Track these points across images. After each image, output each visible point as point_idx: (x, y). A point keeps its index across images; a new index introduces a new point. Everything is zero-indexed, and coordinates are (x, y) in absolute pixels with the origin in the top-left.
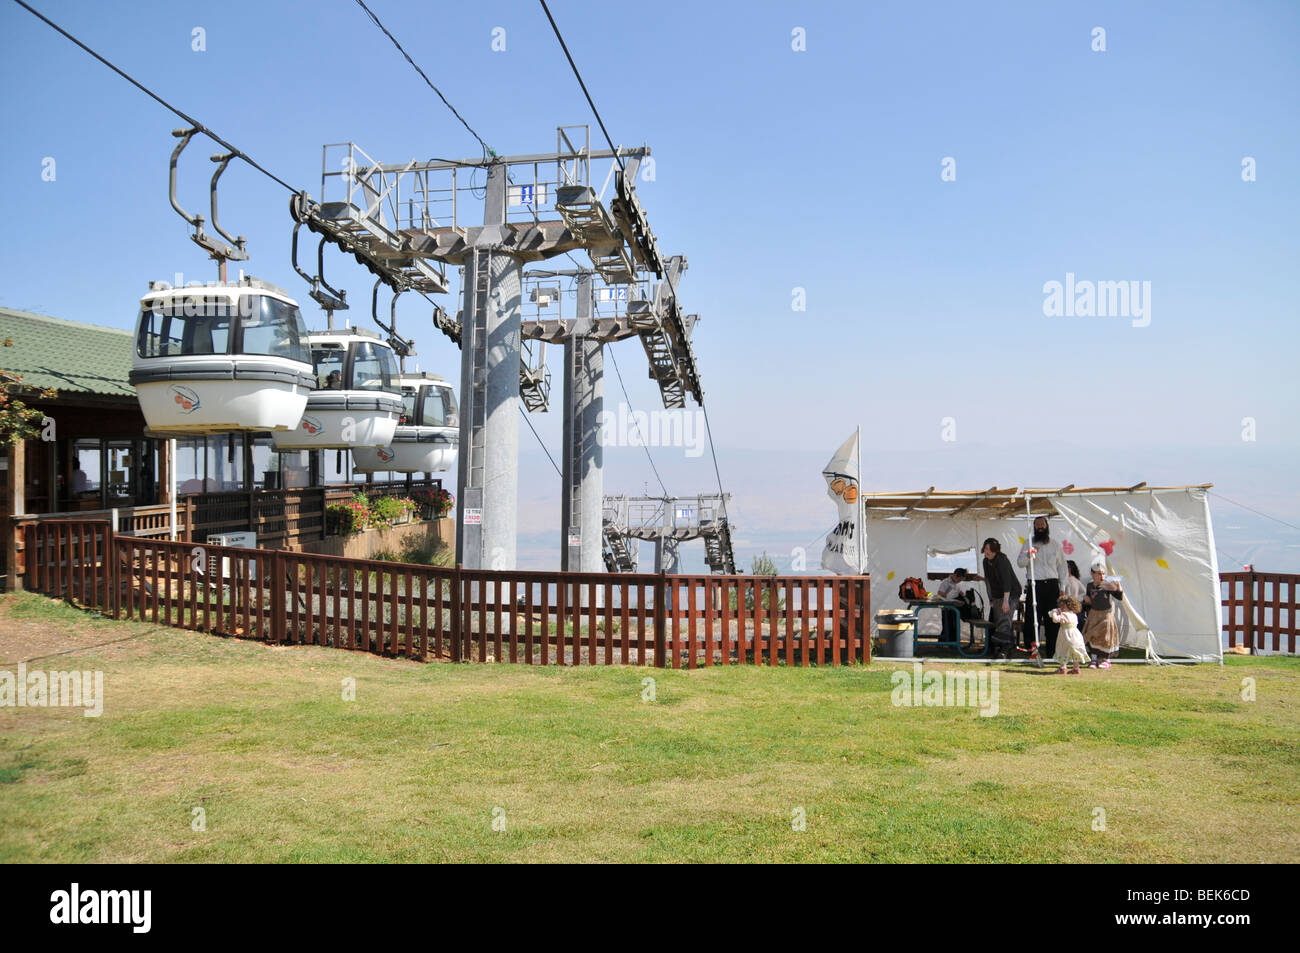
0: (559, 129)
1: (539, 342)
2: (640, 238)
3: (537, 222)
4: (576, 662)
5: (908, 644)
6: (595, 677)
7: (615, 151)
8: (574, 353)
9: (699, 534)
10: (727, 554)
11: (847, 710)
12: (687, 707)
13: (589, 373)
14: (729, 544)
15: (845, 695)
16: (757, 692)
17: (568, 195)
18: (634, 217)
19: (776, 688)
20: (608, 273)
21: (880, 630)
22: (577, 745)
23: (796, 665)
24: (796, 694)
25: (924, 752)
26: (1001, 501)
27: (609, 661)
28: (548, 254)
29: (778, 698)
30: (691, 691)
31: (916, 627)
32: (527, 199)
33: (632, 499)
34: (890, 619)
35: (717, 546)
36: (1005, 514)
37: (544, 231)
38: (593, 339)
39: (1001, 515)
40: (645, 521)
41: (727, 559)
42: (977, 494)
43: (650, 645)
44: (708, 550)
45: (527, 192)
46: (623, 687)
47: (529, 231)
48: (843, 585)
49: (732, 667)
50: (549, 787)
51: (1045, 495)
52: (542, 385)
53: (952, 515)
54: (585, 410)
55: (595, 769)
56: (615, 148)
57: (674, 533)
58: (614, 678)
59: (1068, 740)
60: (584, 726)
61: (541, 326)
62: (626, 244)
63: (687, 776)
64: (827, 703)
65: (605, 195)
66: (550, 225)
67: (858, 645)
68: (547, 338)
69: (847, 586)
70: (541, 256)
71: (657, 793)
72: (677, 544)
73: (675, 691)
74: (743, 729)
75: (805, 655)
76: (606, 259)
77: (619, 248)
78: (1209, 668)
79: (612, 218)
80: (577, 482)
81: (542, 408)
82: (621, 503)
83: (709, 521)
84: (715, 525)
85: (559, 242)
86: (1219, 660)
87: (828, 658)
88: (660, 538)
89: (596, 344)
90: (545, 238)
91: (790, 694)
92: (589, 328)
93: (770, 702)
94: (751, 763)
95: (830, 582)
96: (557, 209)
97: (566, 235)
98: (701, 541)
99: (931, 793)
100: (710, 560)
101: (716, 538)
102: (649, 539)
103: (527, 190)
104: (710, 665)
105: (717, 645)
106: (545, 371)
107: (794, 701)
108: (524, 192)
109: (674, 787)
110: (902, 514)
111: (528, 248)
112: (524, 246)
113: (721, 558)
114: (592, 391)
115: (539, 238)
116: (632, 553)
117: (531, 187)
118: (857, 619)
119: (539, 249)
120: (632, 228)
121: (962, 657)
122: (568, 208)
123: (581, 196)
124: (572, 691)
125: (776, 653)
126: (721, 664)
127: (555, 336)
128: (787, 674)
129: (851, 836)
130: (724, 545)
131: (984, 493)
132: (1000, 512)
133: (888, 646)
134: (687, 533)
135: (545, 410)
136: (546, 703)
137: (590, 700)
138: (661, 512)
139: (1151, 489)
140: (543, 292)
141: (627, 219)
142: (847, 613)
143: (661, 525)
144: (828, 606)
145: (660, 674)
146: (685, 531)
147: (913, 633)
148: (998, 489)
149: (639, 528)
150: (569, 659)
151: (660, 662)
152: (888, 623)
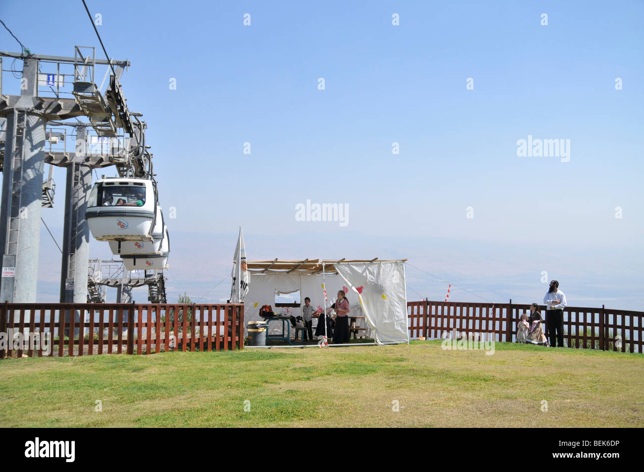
0: (76, 47)
1: (49, 165)
2: (121, 113)
3: (58, 98)
4: (81, 354)
5: (263, 339)
6: (93, 361)
7: (109, 61)
8: (74, 174)
9: (146, 283)
10: (162, 295)
11: (231, 369)
12: (148, 372)
13: (83, 185)
14: (163, 289)
15: (230, 363)
16: (185, 363)
17: (80, 87)
18: (120, 102)
19: (195, 361)
20: (100, 130)
21: (249, 332)
22: (91, 391)
23: (204, 351)
24: (205, 364)
25: (266, 382)
26: (312, 266)
27: (100, 352)
28: (64, 117)
29: (196, 365)
30: (149, 365)
31: (267, 330)
32: (51, 83)
33: (103, 262)
34: (254, 326)
35: (156, 290)
36: (315, 272)
37: (62, 103)
38: (87, 166)
39: (313, 273)
40: (111, 275)
41: (162, 298)
42: (299, 262)
43: (125, 342)
44: (150, 292)
45: (51, 79)
46: (110, 365)
47: (52, 102)
48: (230, 309)
49: (170, 353)
50: (82, 409)
51: (331, 263)
52: (50, 191)
53: (288, 272)
54: (79, 208)
55: (104, 400)
56: (110, 59)
57: (130, 282)
58: (105, 361)
59: (330, 375)
60: (93, 383)
61: (52, 155)
62: (113, 114)
63: (152, 398)
64: (221, 366)
65: (103, 87)
66: (66, 101)
67: (237, 340)
68: (56, 163)
69: (232, 309)
70: (60, 118)
71: (139, 406)
72: (131, 289)
73: (140, 365)
74: (178, 379)
75: (210, 346)
76: (100, 123)
77: (109, 118)
78: (403, 345)
79: (106, 100)
80: (73, 251)
81: (49, 205)
82: (97, 264)
83: (152, 275)
84: (155, 277)
85: (72, 111)
86: (407, 342)
87: (222, 347)
88: (121, 285)
89: (88, 169)
90: (62, 107)
91: (202, 364)
92: (84, 159)
93: (192, 368)
94: (184, 391)
95: (223, 307)
96: (73, 94)
97: (76, 108)
98: (146, 287)
99: (267, 395)
100: (151, 298)
101: (156, 285)
102: (114, 286)
103: (51, 77)
104: (159, 352)
105: (162, 341)
106: (52, 183)
107: (204, 366)
108: (49, 79)
109: (147, 403)
110: (262, 272)
111: (51, 112)
112: (48, 111)
113: (158, 297)
114: (85, 196)
115: (59, 108)
116: (102, 294)
117: (53, 75)
118: (237, 326)
119: (58, 114)
120: (117, 107)
121: (290, 345)
122: (79, 94)
123: (89, 88)
124: (81, 368)
125: (194, 345)
126: (164, 351)
127: (61, 162)
128: (200, 355)
129: (232, 412)
130: (160, 289)
131: (303, 262)
132: (312, 271)
133: (253, 340)
134: (138, 282)
135: (51, 207)
136: (67, 375)
137: (92, 372)
138: (122, 269)
139: (381, 261)
140: (54, 135)
141: (115, 102)
142: (232, 323)
143: (122, 277)
144: (222, 319)
145: (130, 358)
146: (115, 281)
147: (265, 333)
148: (309, 260)
149: (107, 279)
150: (76, 352)
151: (130, 351)
152: (253, 328)
